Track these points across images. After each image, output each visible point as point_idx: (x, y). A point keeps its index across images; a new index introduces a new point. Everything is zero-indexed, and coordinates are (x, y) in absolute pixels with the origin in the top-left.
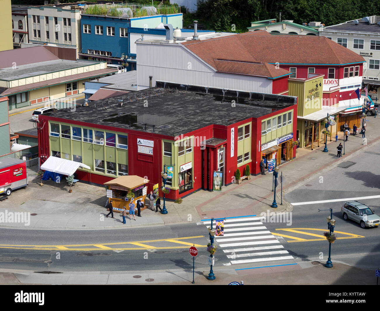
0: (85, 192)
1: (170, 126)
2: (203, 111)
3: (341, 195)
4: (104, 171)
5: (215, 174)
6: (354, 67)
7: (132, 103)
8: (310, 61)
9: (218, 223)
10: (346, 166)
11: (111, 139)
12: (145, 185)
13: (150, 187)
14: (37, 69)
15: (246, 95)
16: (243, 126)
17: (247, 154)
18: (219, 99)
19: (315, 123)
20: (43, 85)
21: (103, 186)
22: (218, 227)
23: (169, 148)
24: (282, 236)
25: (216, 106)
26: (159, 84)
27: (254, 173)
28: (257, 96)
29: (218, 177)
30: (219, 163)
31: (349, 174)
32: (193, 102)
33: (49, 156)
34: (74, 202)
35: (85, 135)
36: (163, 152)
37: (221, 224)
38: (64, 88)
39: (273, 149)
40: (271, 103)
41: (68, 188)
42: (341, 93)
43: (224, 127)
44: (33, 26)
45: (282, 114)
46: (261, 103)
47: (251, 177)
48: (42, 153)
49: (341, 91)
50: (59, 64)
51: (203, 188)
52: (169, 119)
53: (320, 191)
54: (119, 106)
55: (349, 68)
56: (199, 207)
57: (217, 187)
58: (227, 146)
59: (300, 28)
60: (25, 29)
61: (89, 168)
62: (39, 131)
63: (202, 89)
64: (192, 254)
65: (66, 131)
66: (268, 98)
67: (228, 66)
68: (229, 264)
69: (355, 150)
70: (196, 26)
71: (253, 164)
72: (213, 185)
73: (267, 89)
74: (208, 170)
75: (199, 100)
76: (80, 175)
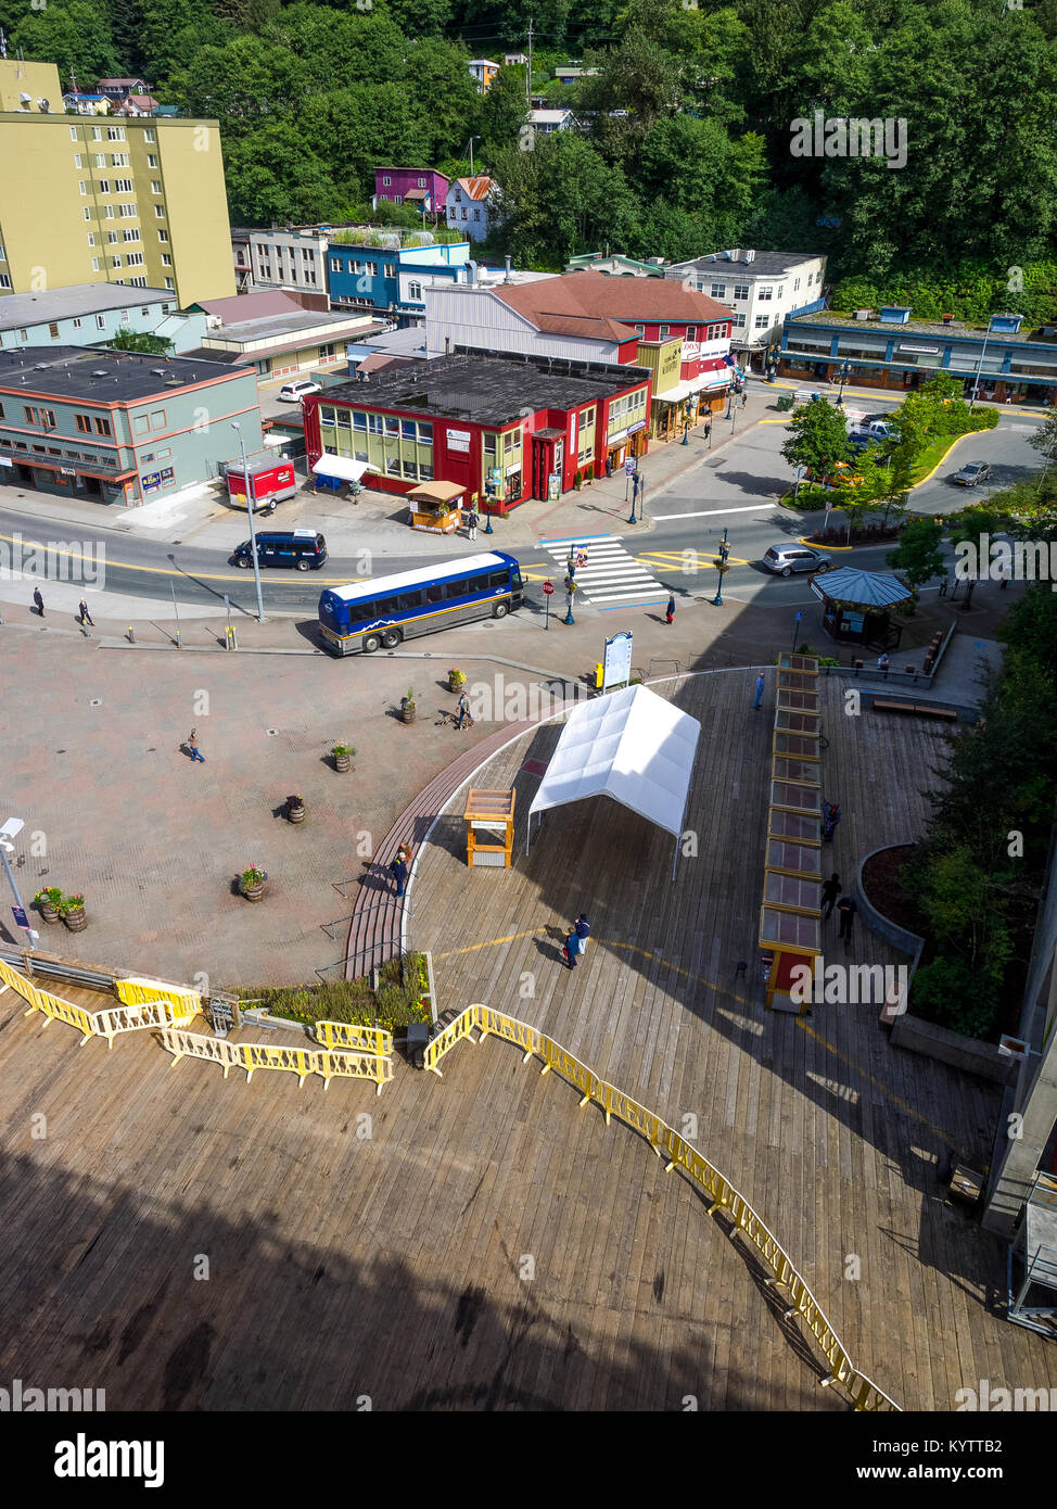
0: (375, 503)
1: (490, 412)
2: (528, 390)
3: (714, 505)
4: (399, 475)
5: (551, 478)
6: (721, 326)
7: (428, 378)
8: (663, 316)
9: (580, 550)
10: (715, 464)
11: (409, 428)
12: (460, 495)
13: (466, 496)
14: (277, 325)
15: (582, 365)
16: (586, 410)
17: (589, 450)
18: (544, 370)
19: (672, 405)
20: (290, 348)
21: (404, 496)
22: (580, 556)
23: (491, 443)
24: (649, 563)
25: (544, 382)
26: (459, 349)
27: (598, 476)
28: (596, 367)
29: (554, 482)
30: (556, 463)
31: (721, 476)
32: (511, 375)
33: (321, 455)
34: (364, 518)
35: (372, 424)
36: (484, 448)
37: (584, 551)
38: (317, 353)
39: (622, 443)
40: (619, 378)
41: (353, 498)
42: (702, 363)
43: (562, 412)
44: (259, 260)
45: (633, 394)
46: (604, 376)
47: (594, 480)
48: (311, 448)
49: (703, 359)
50: (304, 318)
51: (534, 497)
52: (485, 401)
53: (688, 501)
54: (412, 381)
55: (715, 327)
56: (533, 523)
57: (553, 496)
58: (566, 439)
59: (637, 267)
60: (247, 265)
61: (379, 470)
62: (306, 418)
63: (520, 357)
64: (546, 592)
65: (344, 417)
66: (612, 370)
67: (555, 323)
68: (587, 603)
69: (723, 443)
70: (508, 263)
71: (597, 463)
72: (548, 493)
73: (612, 358)
74: (541, 472)
75: (518, 373)
76: (369, 481)
